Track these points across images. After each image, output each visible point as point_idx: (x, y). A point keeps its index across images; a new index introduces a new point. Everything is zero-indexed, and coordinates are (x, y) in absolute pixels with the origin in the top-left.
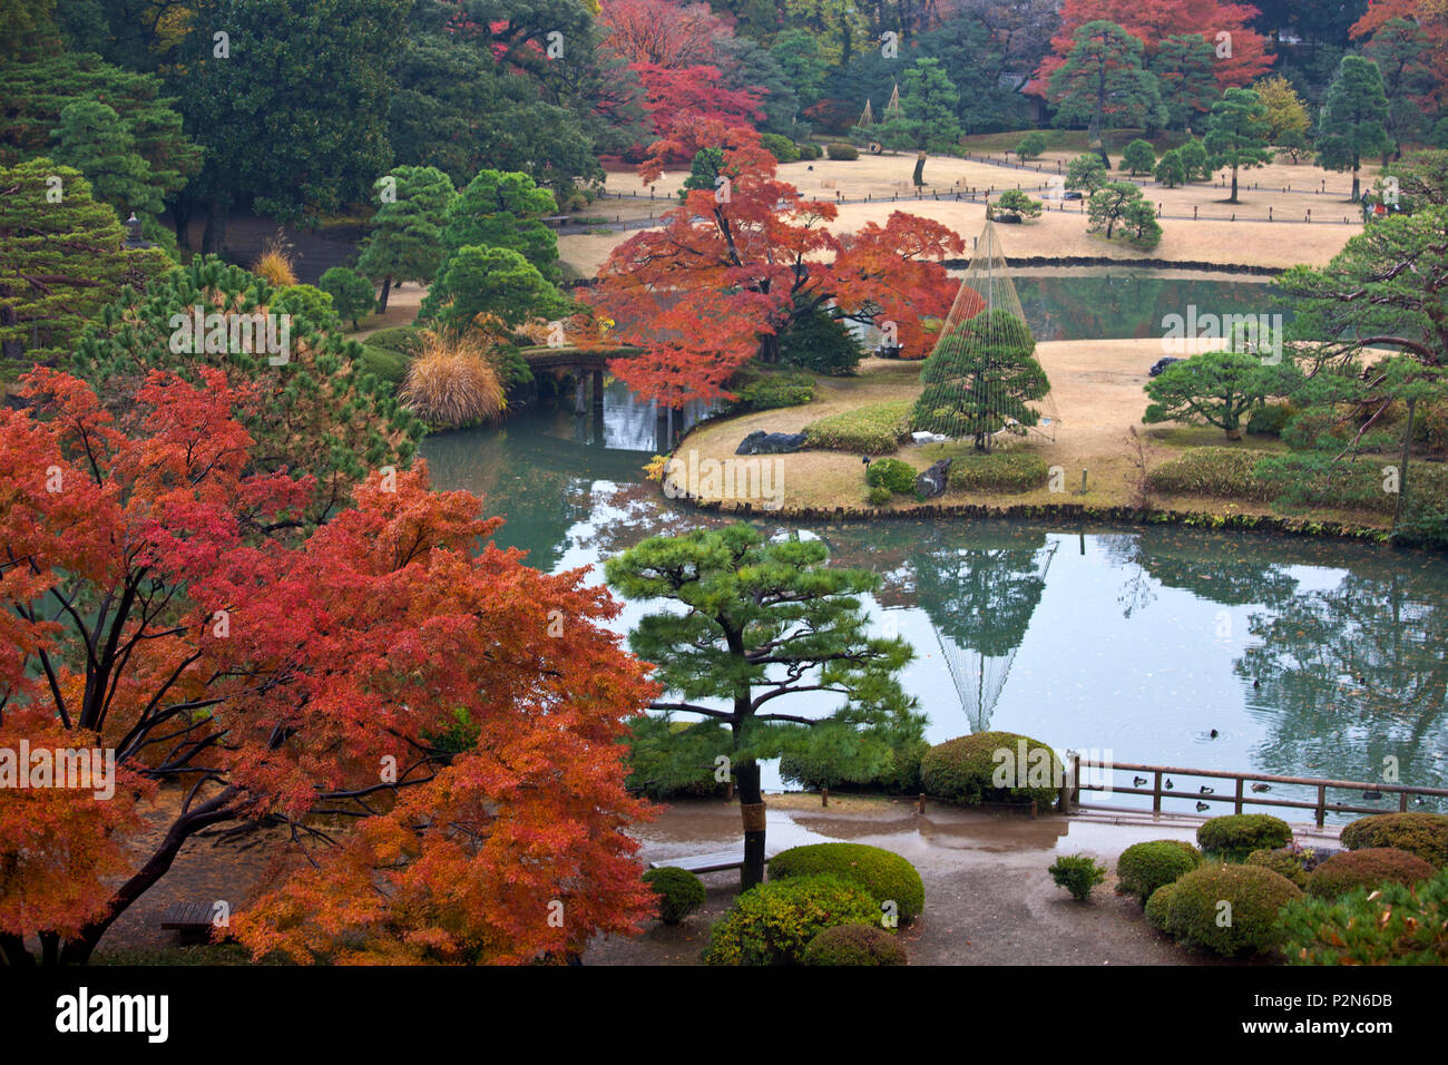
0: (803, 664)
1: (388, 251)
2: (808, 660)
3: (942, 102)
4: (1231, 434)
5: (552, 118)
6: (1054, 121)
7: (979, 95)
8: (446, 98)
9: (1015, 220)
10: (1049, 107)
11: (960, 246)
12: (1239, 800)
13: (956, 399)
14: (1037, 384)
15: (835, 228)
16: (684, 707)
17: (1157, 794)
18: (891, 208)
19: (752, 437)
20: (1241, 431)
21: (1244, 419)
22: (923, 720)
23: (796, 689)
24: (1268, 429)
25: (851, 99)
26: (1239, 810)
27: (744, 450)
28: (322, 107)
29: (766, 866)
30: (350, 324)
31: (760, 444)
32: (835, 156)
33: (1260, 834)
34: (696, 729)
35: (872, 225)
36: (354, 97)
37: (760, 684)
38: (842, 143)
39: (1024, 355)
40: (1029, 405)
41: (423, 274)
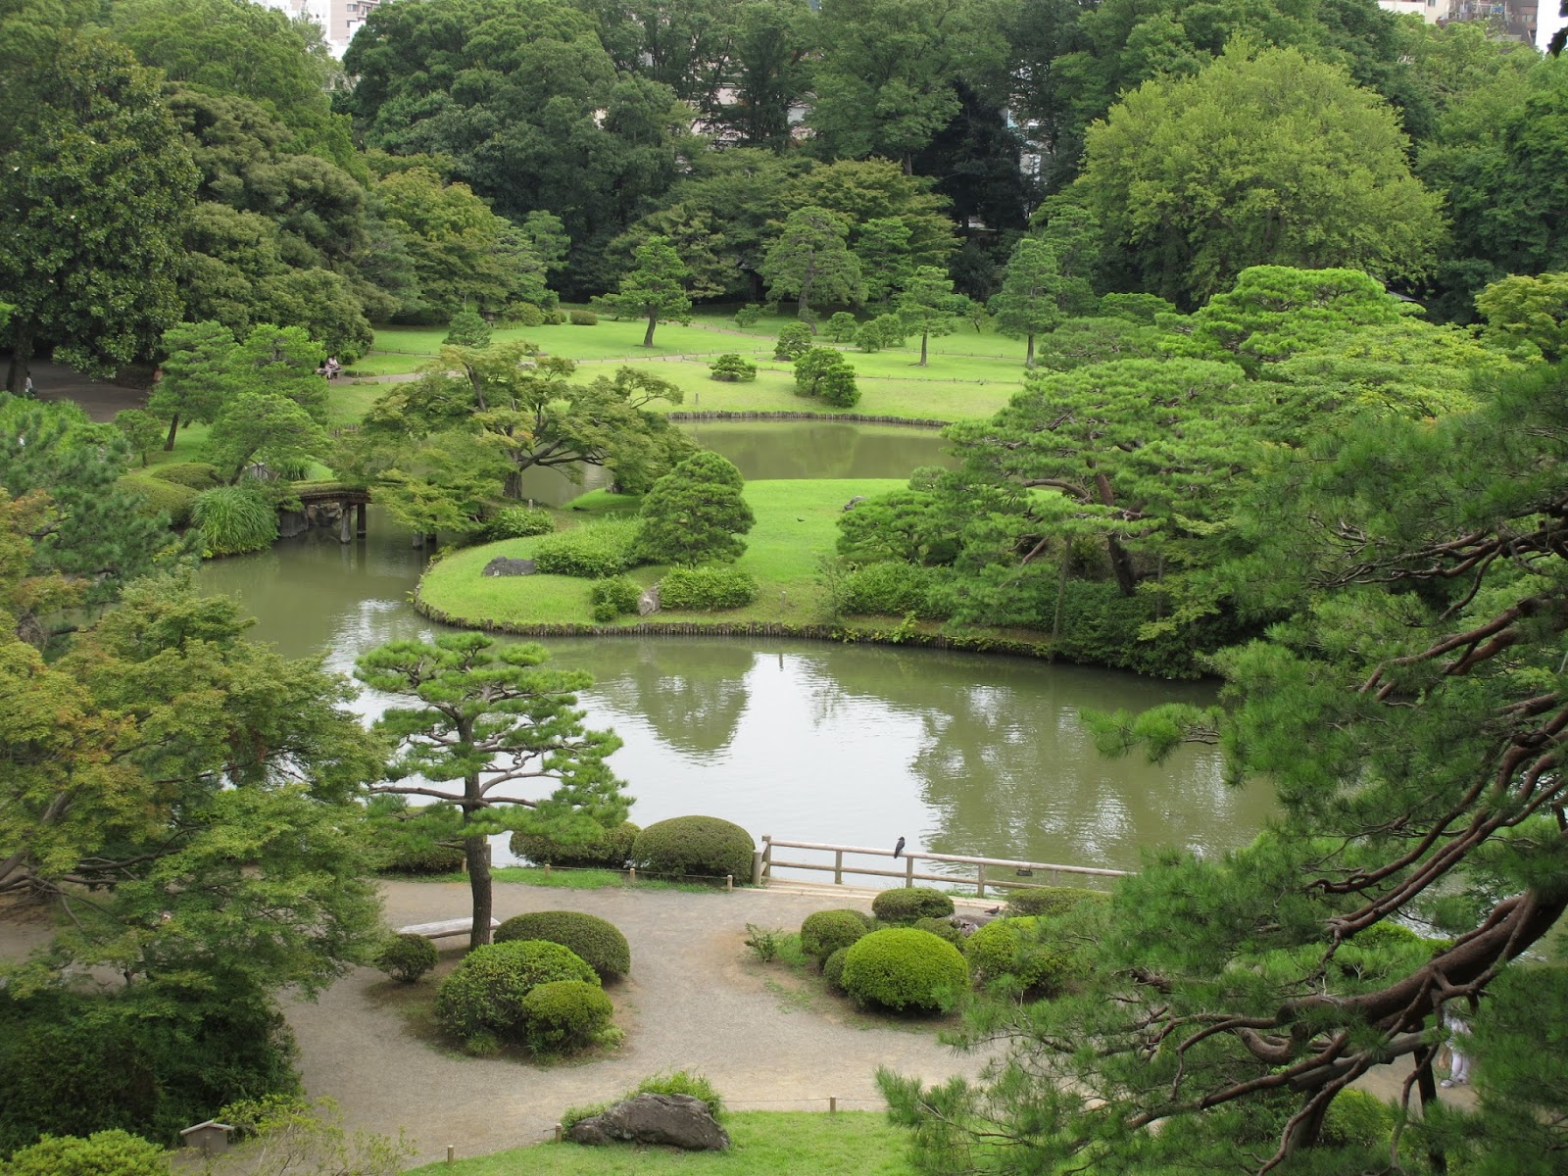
0: (525, 754)
1: (176, 395)
2: (531, 750)
3: (670, 276)
5: (327, 284)
8: (231, 261)
9: (731, 379)
10: (765, 283)
11: (678, 398)
12: (909, 876)
14: (743, 520)
15: (571, 381)
16: (420, 791)
17: (838, 871)
18: (619, 364)
19: (494, 562)
22: (630, 802)
23: (520, 776)
25: (591, 273)
26: (909, 885)
27: (488, 572)
28: (116, 268)
29: (492, 932)
30: (140, 458)
31: (502, 568)
32: (576, 322)
33: (926, 904)
34: (431, 810)
35: (604, 379)
36: (148, 260)
37: (489, 771)
38: (581, 311)
39: (733, 493)
41: (207, 414)
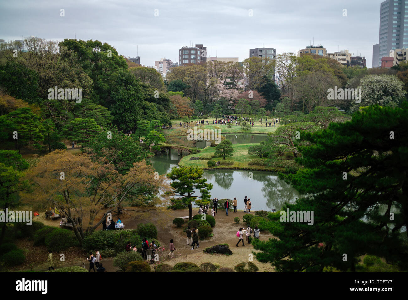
1: (140, 132)
4: (261, 157)
6: (236, 113)
7: (225, 109)
9: (230, 127)
13: (221, 152)
14: (232, 150)
19: (191, 158)
20: (262, 156)
21: (262, 155)
24: (265, 156)
27: (191, 160)
29: (192, 218)
31: (193, 159)
37: (192, 192)
39: (230, 146)
40: (231, 153)
41: (145, 135)
